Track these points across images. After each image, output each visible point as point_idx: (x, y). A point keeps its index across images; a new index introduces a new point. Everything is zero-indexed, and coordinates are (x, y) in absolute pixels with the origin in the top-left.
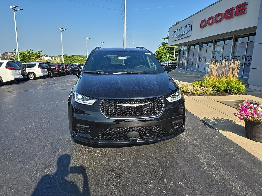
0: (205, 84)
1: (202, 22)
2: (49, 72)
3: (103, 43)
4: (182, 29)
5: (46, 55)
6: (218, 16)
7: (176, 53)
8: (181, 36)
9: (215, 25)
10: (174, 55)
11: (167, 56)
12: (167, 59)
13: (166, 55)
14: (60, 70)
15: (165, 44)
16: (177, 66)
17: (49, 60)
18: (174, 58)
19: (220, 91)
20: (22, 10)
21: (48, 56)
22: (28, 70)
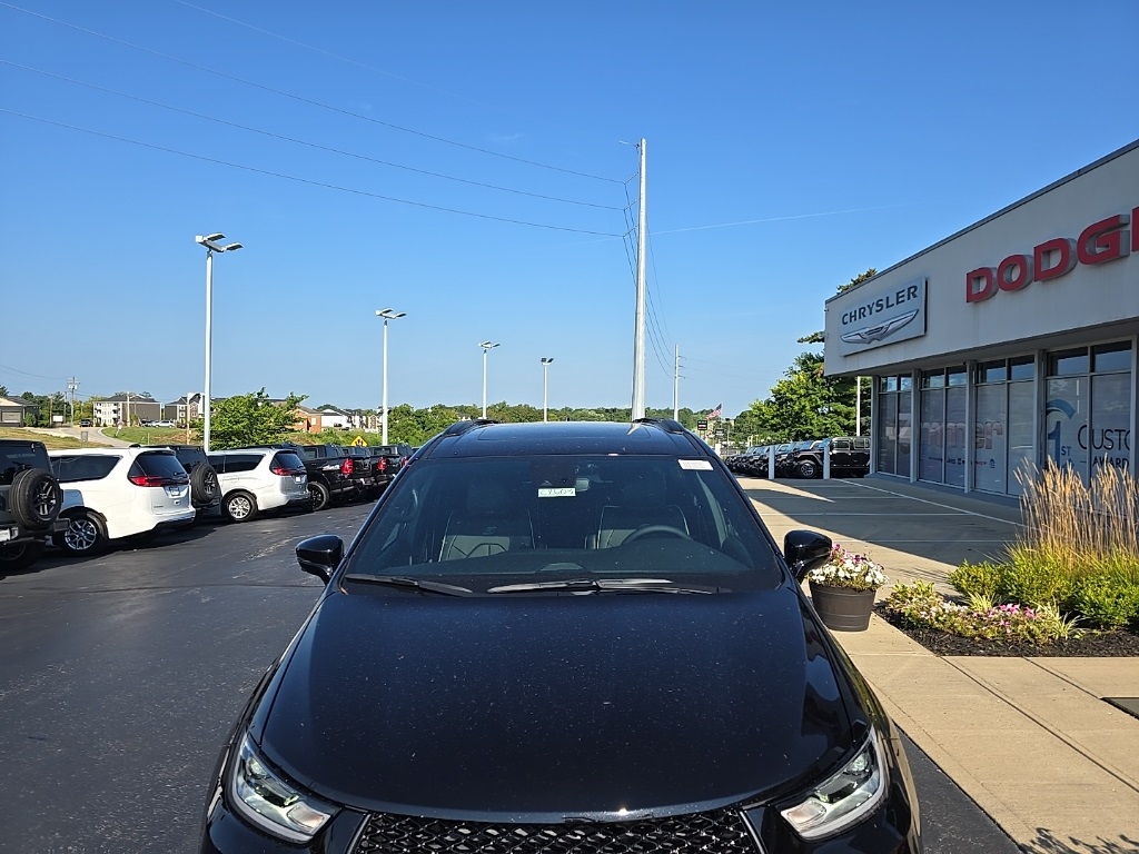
0: (1021, 585)
1: (974, 277)
2: (311, 488)
3: (550, 361)
4: (881, 306)
5: (333, 408)
6: (1048, 253)
7: (862, 396)
8: (878, 333)
9: (1035, 288)
10: (855, 405)
11: (826, 410)
12: (825, 424)
13: (819, 406)
14: (362, 480)
15: (815, 362)
16: (870, 462)
17: (340, 425)
18: (855, 419)
19: (1107, 626)
20: (240, 246)
21: (338, 412)
22: (227, 482)
